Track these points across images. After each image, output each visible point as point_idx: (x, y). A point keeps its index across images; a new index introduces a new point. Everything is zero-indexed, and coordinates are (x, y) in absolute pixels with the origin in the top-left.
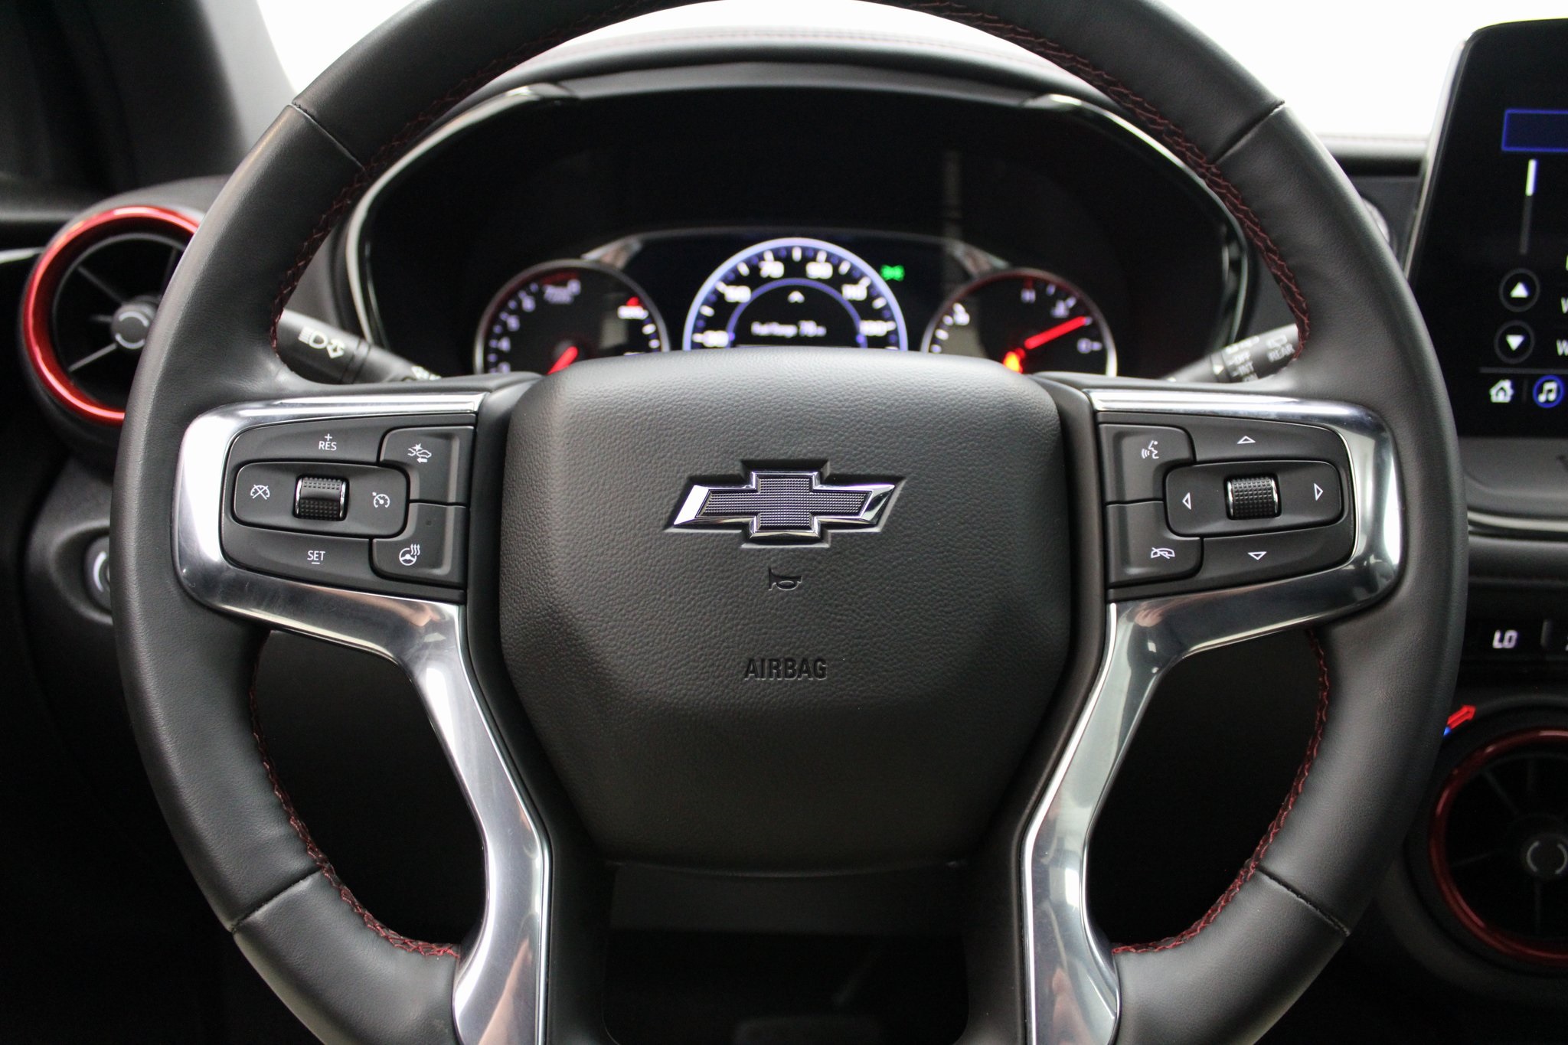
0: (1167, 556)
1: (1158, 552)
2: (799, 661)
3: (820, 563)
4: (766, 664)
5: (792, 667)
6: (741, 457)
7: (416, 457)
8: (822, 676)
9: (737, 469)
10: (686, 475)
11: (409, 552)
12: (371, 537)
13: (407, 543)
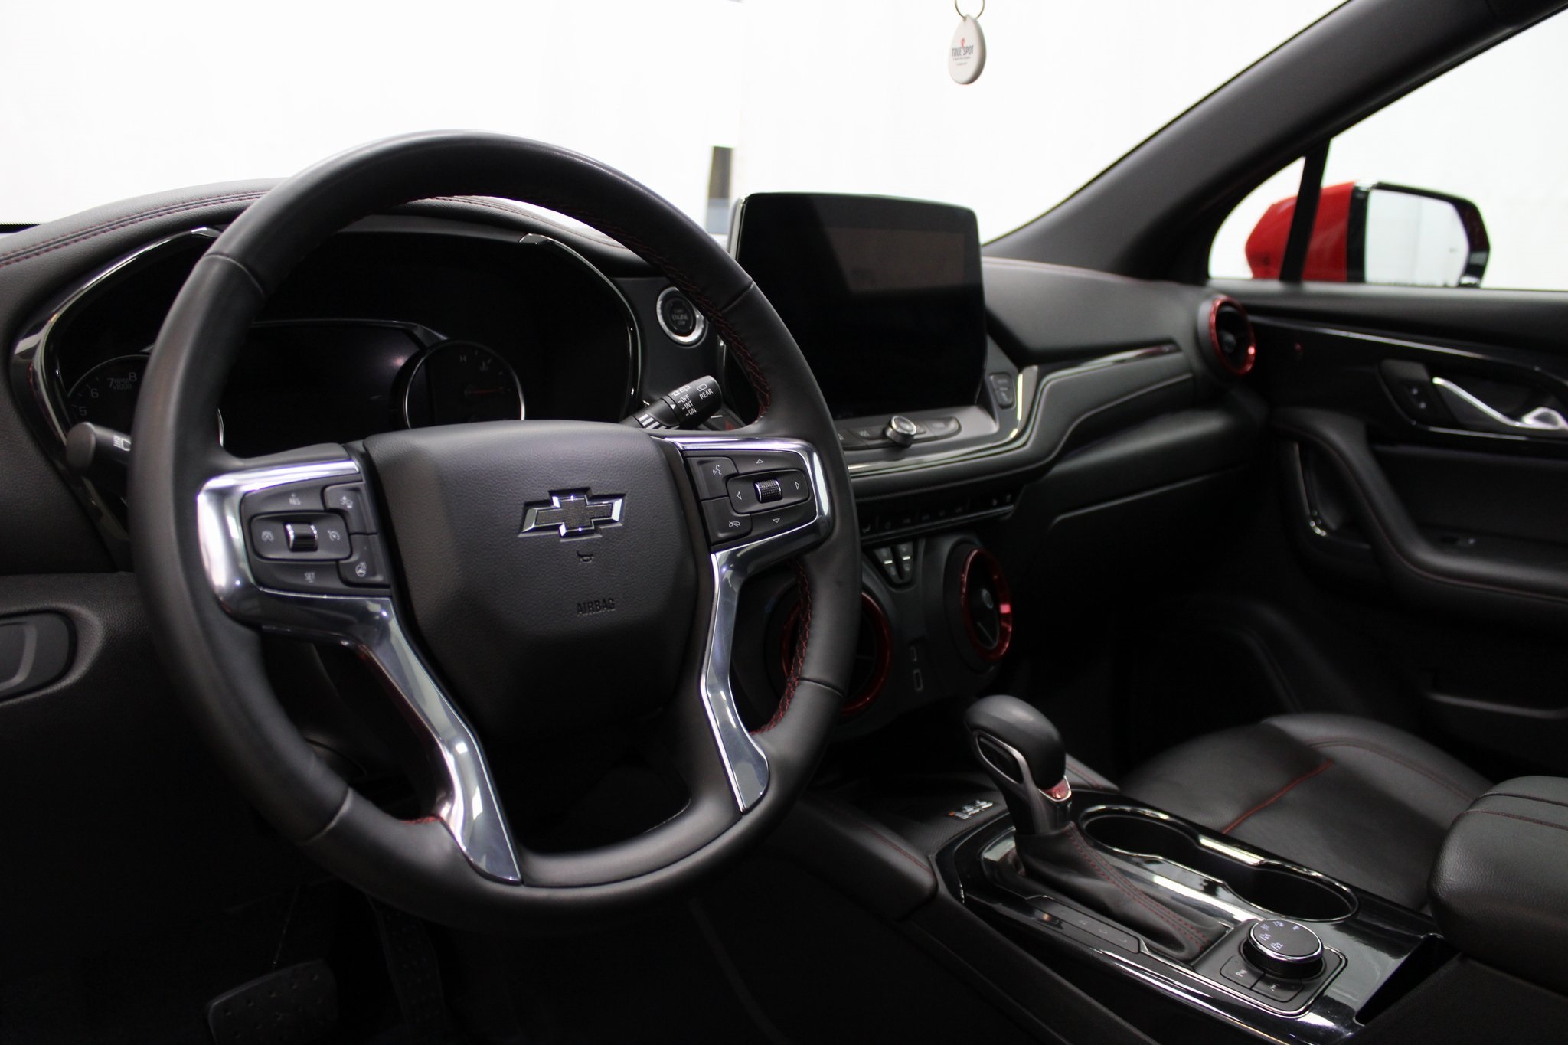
0: (737, 525)
1: (732, 524)
2: (601, 601)
3: (599, 545)
4: (587, 605)
5: (598, 605)
6: (548, 489)
7: (346, 505)
8: (612, 608)
9: (547, 497)
10: (523, 502)
11: (360, 568)
12: (337, 560)
13: (357, 563)
